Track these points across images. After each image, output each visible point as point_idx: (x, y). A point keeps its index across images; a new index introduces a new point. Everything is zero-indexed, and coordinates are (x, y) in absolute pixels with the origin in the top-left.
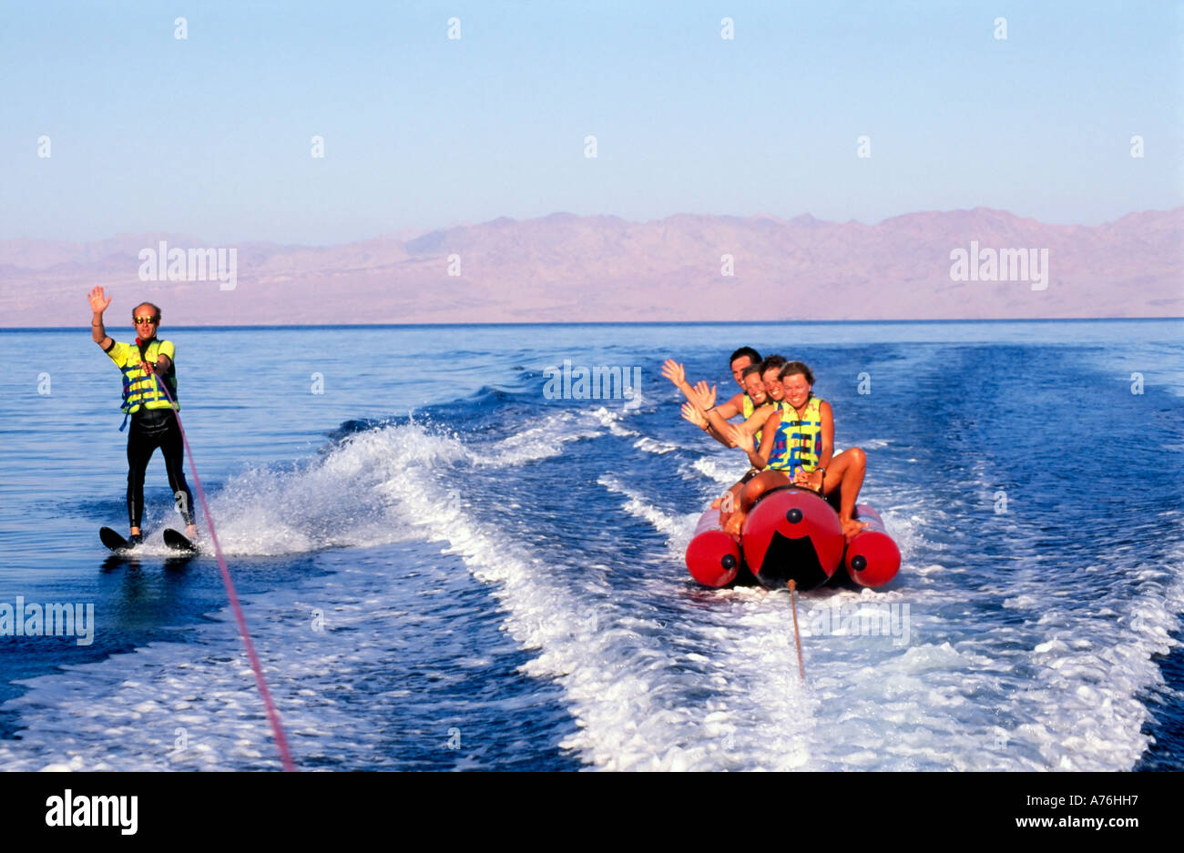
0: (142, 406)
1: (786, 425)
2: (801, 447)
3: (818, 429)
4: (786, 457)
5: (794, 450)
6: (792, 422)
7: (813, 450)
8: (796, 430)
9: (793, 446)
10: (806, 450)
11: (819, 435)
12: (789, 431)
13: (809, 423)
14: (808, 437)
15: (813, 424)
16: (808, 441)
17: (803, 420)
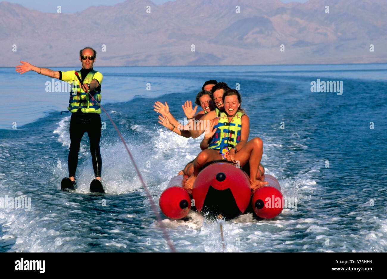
0: (79, 110)
1: (221, 124)
2: (228, 138)
3: (239, 128)
4: (219, 143)
5: (224, 139)
6: (224, 123)
7: (235, 140)
8: (226, 127)
9: (224, 137)
10: (232, 140)
11: (239, 132)
12: (222, 128)
13: (234, 125)
14: (233, 132)
15: (237, 125)
16: (233, 135)
17: (231, 123)
